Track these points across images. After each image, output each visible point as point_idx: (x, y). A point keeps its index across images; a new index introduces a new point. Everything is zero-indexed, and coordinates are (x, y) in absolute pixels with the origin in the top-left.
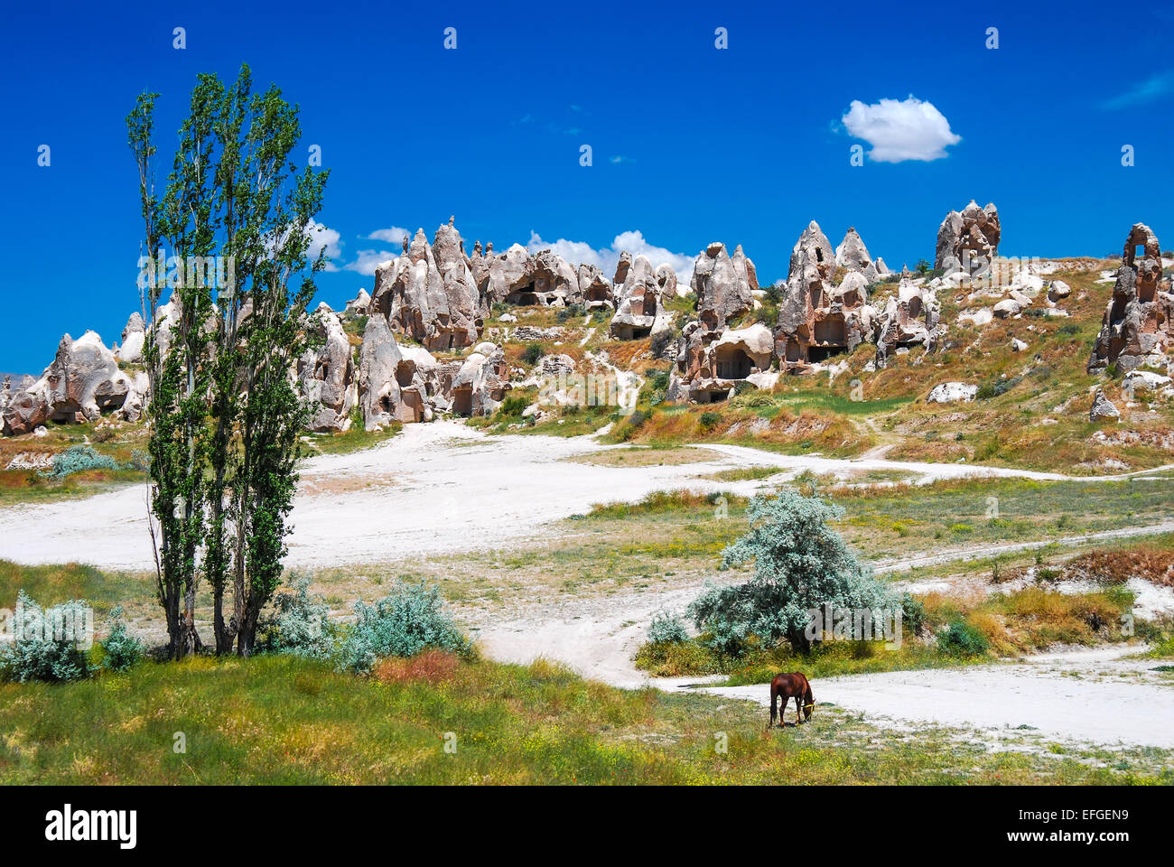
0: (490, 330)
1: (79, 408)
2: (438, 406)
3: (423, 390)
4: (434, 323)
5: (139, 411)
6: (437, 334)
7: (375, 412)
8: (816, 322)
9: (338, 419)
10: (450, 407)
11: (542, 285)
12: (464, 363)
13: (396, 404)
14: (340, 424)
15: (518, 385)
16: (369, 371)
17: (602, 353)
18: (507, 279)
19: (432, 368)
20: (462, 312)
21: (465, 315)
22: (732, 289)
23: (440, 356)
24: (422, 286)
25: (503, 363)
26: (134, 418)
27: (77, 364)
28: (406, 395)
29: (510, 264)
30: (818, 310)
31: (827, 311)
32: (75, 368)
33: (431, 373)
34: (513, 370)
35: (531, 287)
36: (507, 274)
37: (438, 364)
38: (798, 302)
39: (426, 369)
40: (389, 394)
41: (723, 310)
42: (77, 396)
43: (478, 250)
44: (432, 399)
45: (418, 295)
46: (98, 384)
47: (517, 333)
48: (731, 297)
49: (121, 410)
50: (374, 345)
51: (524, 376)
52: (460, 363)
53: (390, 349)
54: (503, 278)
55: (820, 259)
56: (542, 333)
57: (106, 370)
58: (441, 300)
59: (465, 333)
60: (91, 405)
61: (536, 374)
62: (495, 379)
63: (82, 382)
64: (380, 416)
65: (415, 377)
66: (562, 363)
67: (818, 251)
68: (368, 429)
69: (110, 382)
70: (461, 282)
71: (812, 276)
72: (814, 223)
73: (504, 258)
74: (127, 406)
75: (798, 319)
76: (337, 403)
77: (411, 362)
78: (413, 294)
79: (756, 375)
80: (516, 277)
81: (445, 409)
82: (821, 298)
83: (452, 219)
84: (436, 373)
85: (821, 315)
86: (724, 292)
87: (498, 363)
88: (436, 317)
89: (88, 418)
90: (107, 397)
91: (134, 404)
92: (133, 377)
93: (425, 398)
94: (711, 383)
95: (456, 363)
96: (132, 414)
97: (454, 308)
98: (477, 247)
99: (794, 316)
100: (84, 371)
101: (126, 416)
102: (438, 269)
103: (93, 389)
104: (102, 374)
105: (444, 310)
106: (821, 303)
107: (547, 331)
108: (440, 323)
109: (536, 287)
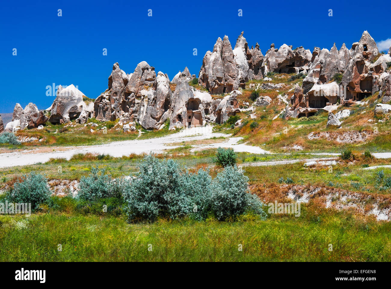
0: (251, 85)
1: (62, 118)
2: (211, 119)
3: (203, 112)
4: (214, 81)
5: (85, 119)
6: (216, 86)
7: (174, 121)
8: (361, 81)
9: (157, 124)
10: (215, 120)
11: (298, 63)
12: (222, 99)
13: (183, 118)
14: (158, 127)
15: (244, 110)
16: (175, 103)
17: (285, 96)
18: (276, 61)
19: (209, 102)
20: (230, 76)
21: (232, 77)
22: (335, 64)
23: (213, 96)
24: (211, 64)
25: (235, 100)
26: (83, 122)
27: (62, 98)
28: (195, 114)
29: (279, 53)
30: (362, 75)
31: (366, 75)
32: (60, 100)
33: (208, 104)
34: (244, 103)
35: (293, 65)
36: (278, 59)
37: (213, 100)
38: (351, 70)
39: (206, 102)
40: (181, 113)
41: (329, 75)
42: (61, 112)
43: (257, 47)
44: (208, 116)
45: (209, 68)
46: (71, 107)
47: (263, 86)
48: (335, 69)
49: (78, 119)
50: (180, 91)
51: (248, 106)
52: (221, 100)
53: (186, 93)
54: (274, 61)
55: (366, 49)
56: (274, 86)
57: (76, 101)
58: (219, 71)
59: (232, 86)
60: (66, 116)
61: (254, 105)
62: (230, 107)
63: (63, 107)
64: (177, 123)
65: (200, 106)
66: (265, 100)
67: (365, 46)
68: (169, 129)
69: (76, 107)
70: (231, 62)
71: (358, 58)
72: (366, 32)
73: (276, 51)
74: (80, 117)
75: (349, 79)
76: (157, 117)
77: (198, 99)
78: (207, 68)
79: (329, 106)
80: (281, 60)
81: (213, 121)
82: (364, 69)
83: (242, 33)
84: (211, 104)
85: (363, 77)
86: (331, 67)
87: (233, 100)
88: (216, 78)
89: (65, 122)
90: (75, 113)
91: (83, 116)
92: (88, 105)
93: (204, 115)
94: (305, 110)
95: (219, 100)
96: (82, 120)
97: (226, 74)
98: (257, 46)
99: (348, 77)
100: (65, 101)
101: (80, 121)
102: (221, 56)
103: (68, 109)
104: (73, 103)
105: (220, 75)
106: (364, 71)
107: (276, 85)
108: (218, 81)
109: (295, 65)
